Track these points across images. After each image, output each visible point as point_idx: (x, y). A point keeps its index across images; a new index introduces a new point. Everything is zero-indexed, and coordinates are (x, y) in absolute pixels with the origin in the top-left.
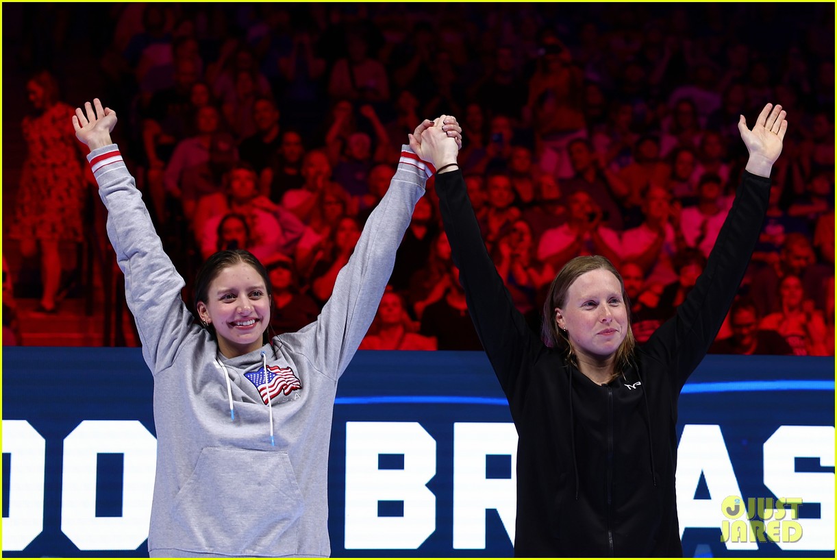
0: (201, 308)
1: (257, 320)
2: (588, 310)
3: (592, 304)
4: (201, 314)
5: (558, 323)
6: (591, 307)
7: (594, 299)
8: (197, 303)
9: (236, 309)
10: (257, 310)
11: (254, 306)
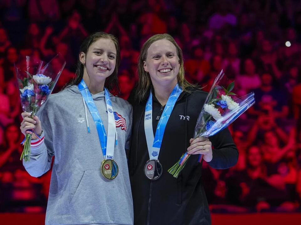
0: (82, 55)
1: (108, 69)
2: (156, 60)
3: (158, 57)
4: (80, 58)
5: (144, 69)
6: (157, 58)
7: (159, 55)
8: (81, 52)
9: (100, 59)
10: (110, 64)
11: (109, 62)
